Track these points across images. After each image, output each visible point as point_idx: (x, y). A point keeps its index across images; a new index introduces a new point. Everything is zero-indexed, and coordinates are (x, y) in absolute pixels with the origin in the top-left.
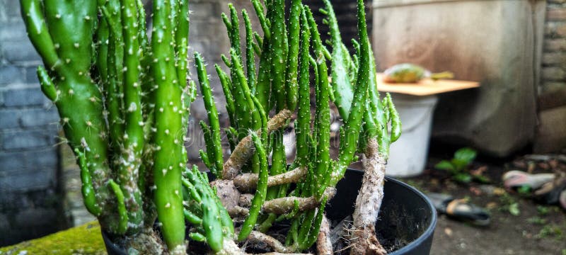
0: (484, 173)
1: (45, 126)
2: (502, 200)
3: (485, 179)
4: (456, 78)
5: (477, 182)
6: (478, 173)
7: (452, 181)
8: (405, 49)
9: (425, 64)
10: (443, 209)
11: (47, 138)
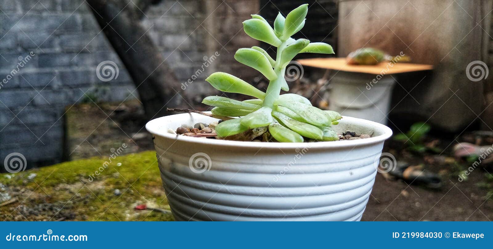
0: (437, 146)
1: (53, 105)
2: (453, 168)
3: (437, 150)
4: (412, 62)
5: (431, 152)
6: (431, 145)
7: (407, 151)
8: (367, 36)
9: (385, 49)
10: (400, 174)
11: (55, 116)
